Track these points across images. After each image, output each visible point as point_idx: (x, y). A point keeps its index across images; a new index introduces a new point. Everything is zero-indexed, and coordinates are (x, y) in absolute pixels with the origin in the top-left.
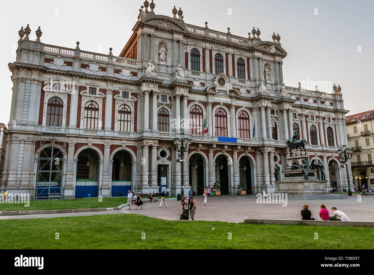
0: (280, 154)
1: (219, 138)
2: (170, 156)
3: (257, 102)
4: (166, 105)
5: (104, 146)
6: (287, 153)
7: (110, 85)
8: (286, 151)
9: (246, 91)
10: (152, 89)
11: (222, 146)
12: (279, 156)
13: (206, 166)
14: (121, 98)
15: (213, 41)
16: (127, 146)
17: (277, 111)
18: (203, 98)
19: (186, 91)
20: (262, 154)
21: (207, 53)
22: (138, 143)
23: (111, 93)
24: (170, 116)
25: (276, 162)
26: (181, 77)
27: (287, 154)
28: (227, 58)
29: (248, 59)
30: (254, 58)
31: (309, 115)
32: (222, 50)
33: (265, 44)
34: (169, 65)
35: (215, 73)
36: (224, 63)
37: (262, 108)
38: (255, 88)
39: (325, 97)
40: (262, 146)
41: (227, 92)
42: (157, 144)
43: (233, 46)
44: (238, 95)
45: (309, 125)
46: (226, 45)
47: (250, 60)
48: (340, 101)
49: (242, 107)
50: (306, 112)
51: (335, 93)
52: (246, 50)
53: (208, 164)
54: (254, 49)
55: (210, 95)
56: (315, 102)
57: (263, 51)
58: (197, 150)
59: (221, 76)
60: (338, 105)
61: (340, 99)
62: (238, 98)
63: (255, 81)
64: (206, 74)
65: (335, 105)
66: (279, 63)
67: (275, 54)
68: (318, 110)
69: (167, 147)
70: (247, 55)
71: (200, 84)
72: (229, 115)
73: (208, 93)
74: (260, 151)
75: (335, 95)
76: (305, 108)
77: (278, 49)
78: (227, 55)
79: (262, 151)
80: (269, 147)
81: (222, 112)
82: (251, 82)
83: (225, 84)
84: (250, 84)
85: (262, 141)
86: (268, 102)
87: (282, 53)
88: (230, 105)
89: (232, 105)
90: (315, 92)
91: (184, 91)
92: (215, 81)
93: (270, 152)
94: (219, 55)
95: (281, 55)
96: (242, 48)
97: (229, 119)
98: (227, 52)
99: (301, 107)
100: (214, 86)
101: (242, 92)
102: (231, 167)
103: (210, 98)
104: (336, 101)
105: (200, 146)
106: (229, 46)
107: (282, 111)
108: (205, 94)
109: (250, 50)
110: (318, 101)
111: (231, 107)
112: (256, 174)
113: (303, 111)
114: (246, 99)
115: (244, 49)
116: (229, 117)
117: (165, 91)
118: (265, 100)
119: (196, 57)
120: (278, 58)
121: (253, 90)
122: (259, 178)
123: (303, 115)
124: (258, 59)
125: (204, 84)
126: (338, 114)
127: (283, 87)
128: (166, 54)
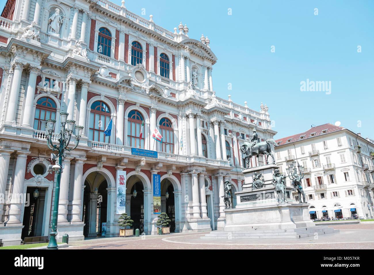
0: (210, 178)
1: (133, 150)
2: (51, 173)
3: (183, 109)
4: (53, 93)
6: (220, 176)
8: (218, 174)
9: (171, 93)
10: (29, 62)
11: (137, 163)
12: (209, 179)
13: (112, 190)
15: (131, 25)
17: (206, 123)
18: (112, 93)
19: (87, 76)
20: (191, 176)
21: (122, 37)
24: (57, 110)
25: (206, 187)
26: (81, 55)
28: (147, 49)
29: (173, 56)
30: (181, 56)
31: (240, 133)
32: (142, 38)
33: (193, 44)
34: (64, 38)
35: (131, 64)
36: (144, 55)
37: (191, 115)
38: (182, 91)
39: (254, 115)
40: (191, 165)
41: (147, 90)
42: (29, 150)
43: (156, 37)
44: (160, 95)
45: (240, 144)
46: (148, 33)
47: (176, 59)
48: (268, 122)
49: (165, 113)
50: (237, 129)
51: (263, 112)
52: (172, 45)
53: (114, 187)
54: (182, 46)
55: (122, 89)
56: (245, 118)
57: (191, 49)
58: (99, 165)
59: (140, 68)
60: (266, 125)
61: (268, 119)
62: (161, 101)
63: (181, 83)
64: (119, 63)
65: (263, 125)
66: (208, 68)
67: (205, 57)
68: (248, 128)
69: (48, 159)
70: (173, 52)
71: (110, 73)
72: (148, 121)
73: (120, 86)
74: (187, 172)
75: (263, 114)
76: (237, 124)
77: (207, 52)
78: (148, 45)
79: (190, 171)
80: (200, 166)
81: (138, 116)
82: (177, 84)
83: (145, 80)
84: (176, 87)
85: (191, 158)
86: (198, 110)
87: (212, 57)
88: (149, 108)
89: (152, 108)
90: (245, 109)
91: (83, 75)
92: (131, 73)
93: (200, 173)
94: (137, 43)
95: (210, 60)
96: (167, 42)
97: (148, 126)
98: (148, 42)
99: (232, 122)
100: (129, 79)
101: (165, 94)
102: (148, 193)
103: (123, 94)
104: (264, 120)
105: (104, 159)
106: (151, 35)
107: (212, 124)
108: (116, 87)
109: (176, 46)
110: (247, 118)
111: (150, 110)
112: (182, 204)
113: (234, 127)
114: (171, 104)
115: (169, 44)
116: (148, 124)
117: (52, 72)
118: (194, 106)
119: (107, 39)
120: (207, 63)
121: (179, 94)
122: (185, 208)
123: (234, 132)
124: (186, 58)
125: (116, 75)
126: (267, 135)
127: (213, 95)
128: (61, 24)
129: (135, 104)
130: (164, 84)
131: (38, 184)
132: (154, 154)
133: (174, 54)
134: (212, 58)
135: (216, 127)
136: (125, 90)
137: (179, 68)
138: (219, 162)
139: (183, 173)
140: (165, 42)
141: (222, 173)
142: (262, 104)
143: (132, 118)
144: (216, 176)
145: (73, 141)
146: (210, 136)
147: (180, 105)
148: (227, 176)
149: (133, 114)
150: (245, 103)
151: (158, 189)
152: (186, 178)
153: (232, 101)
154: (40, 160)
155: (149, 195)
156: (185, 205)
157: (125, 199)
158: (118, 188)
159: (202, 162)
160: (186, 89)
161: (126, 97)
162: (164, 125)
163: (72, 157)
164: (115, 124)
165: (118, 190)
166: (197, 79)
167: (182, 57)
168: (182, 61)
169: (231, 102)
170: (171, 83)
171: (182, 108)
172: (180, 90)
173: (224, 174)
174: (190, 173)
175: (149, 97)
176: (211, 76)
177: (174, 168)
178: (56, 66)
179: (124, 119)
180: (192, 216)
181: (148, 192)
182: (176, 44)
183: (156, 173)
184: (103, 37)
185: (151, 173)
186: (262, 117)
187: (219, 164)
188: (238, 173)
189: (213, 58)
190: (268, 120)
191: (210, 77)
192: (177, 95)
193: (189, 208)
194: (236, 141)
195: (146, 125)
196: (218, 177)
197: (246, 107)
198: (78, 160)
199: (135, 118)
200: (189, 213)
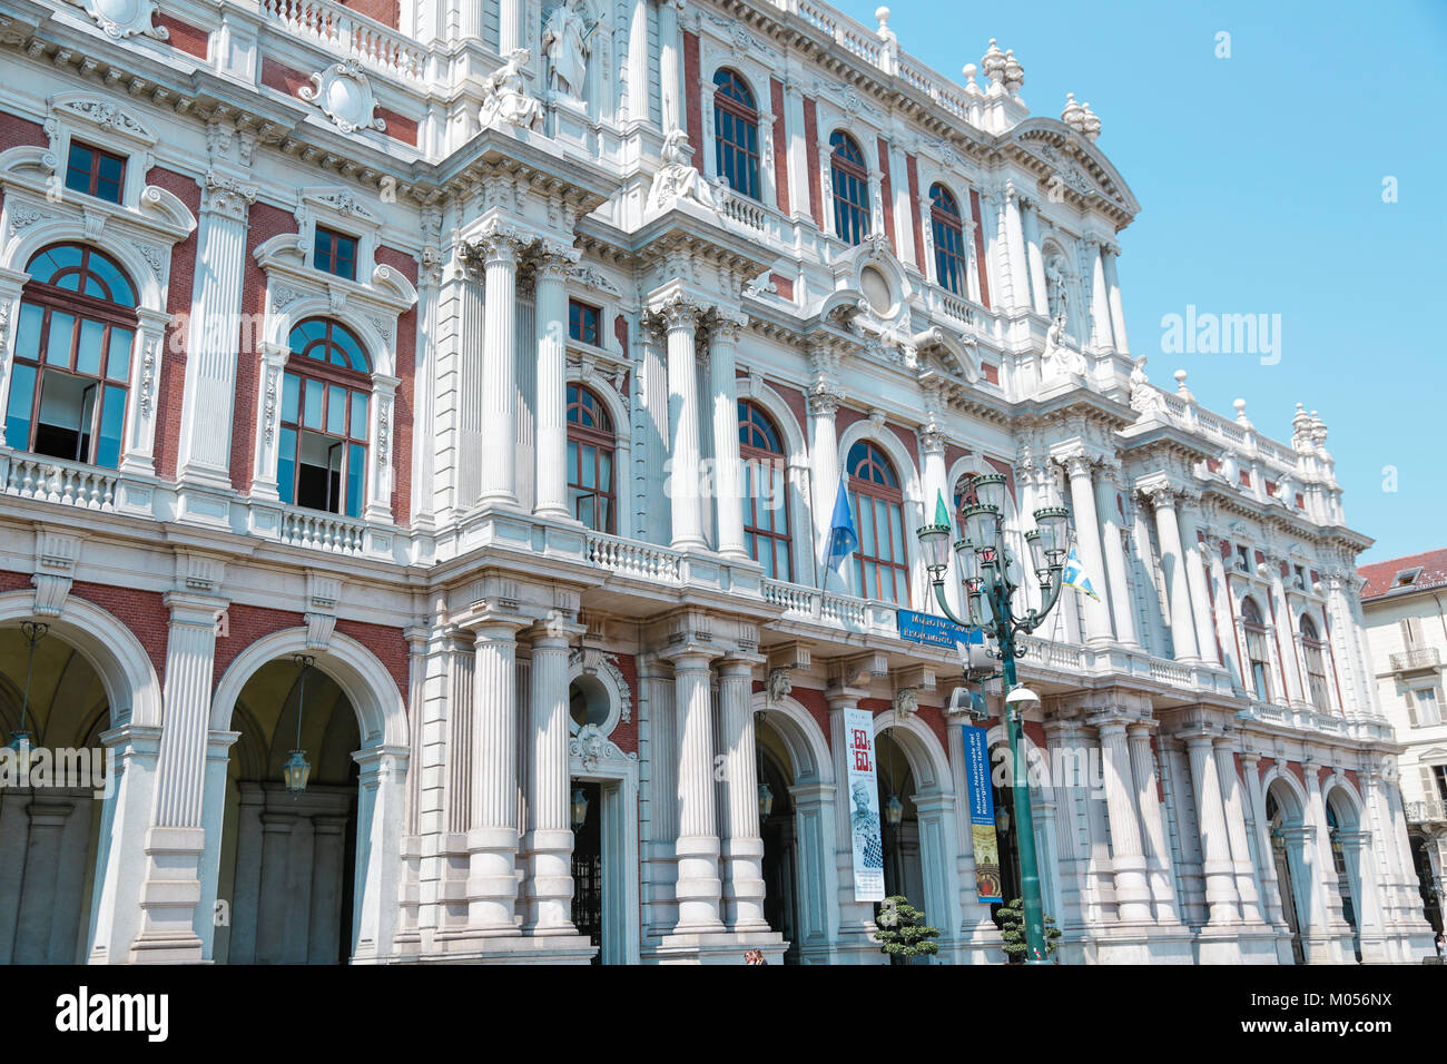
1: (900, 618)
2: (627, 719)
3: (1038, 437)
4: (600, 367)
5: (168, 611)
6: (1201, 737)
7: (234, 156)
8: (1190, 726)
9: (984, 366)
10: (540, 233)
11: (901, 676)
13: (823, 796)
14: (309, 268)
15: (824, 55)
16: (343, 626)
18: (787, 367)
19: (728, 294)
20: (1095, 737)
21: (795, 111)
22: (419, 608)
23: (235, 215)
24: (619, 444)
26: (696, 200)
27: (1197, 742)
28: (885, 166)
29: (974, 195)
30: (1004, 197)
31: (1234, 542)
32: (864, 115)
33: (1048, 139)
34: (603, 119)
35: (836, 236)
36: (876, 194)
37: (1078, 465)
38: (1021, 356)
39: (1274, 460)
40: (1099, 686)
41: (908, 353)
42: (575, 617)
43: (913, 111)
44: (959, 375)
45: (1235, 592)
46: (885, 92)
47: (985, 208)
48: (1329, 492)
49: (969, 453)
50: (1221, 525)
51: (1307, 447)
52: (969, 147)
53: (831, 783)
54: (1009, 150)
55: (827, 350)
57: (1045, 166)
58: (777, 686)
59: (875, 254)
60: (1324, 506)
61: (1328, 477)
62: (959, 401)
63: (1015, 320)
64: (797, 229)
65: (1313, 505)
66: (1105, 251)
67: (1092, 200)
68: (1261, 521)
69: (611, 657)
70: (972, 177)
71: (771, 277)
72: (915, 487)
73: (823, 336)
74: (1074, 718)
75: (1309, 456)
76: (1221, 501)
77: (1097, 175)
78: (883, 145)
79: (1092, 715)
80: (1133, 692)
81: (876, 465)
82: (998, 322)
83: (895, 308)
84: (992, 334)
85: (1095, 654)
86: (1104, 439)
87: (1119, 200)
88: (916, 433)
89: (930, 429)
90: (1239, 432)
91: (716, 288)
92: (848, 275)
93: (1137, 724)
94: (844, 138)
95: (1112, 214)
96: (952, 132)
97: (917, 513)
98: (886, 135)
100: (851, 303)
102: (942, 810)
103: (829, 367)
104: (1316, 485)
106: (897, 102)
107: (1148, 503)
108: (804, 340)
109: (983, 151)
110: (1253, 476)
111: (919, 443)
112: (1060, 861)
113: (1212, 516)
114: (989, 413)
115: (958, 139)
116: (917, 503)
117: (593, 273)
118: (1090, 423)
119: (740, 121)
120: (1099, 226)
121: (1011, 369)
122: (1080, 878)
123: (1212, 541)
124: (1023, 206)
125: (789, 283)
126: (1333, 553)
127: (1137, 374)
129: (866, 413)
130: (954, 322)
131: (590, 765)
133: (977, 186)
134: (1116, 204)
135: (1166, 517)
136: (838, 354)
137: (1002, 249)
138: (1192, 675)
139: (1062, 724)
140: (945, 132)
141: (1209, 725)
142: (1301, 411)
143: (860, 476)
144: (1182, 735)
145: (714, 581)
146: (1135, 555)
147: (1023, 420)
148: (1226, 736)
149: (861, 460)
150: (1238, 409)
151: (984, 793)
152: (1076, 744)
153: (1194, 398)
154: (586, 663)
155: (947, 818)
156: (1080, 866)
157: (879, 835)
158: (854, 786)
159: (1139, 673)
160: (1038, 345)
161: (841, 384)
163: (719, 649)
164: (808, 504)
165: (852, 793)
166: (1064, 297)
167: (1008, 200)
168: (1011, 216)
169: (1191, 403)
170: (976, 320)
171: (1033, 432)
172: (1015, 349)
173: (1216, 730)
174: (1092, 721)
175: (915, 384)
176: (1117, 285)
180: (1111, 917)
181: (945, 805)
182: (986, 143)
184: (728, 115)
185: (945, 722)
186: (1306, 470)
187: (1193, 684)
188: (1247, 727)
189: (1124, 205)
190: (1332, 485)
191: (1113, 288)
192: (1003, 372)
193: (1093, 881)
194: (1222, 581)
195: (908, 508)
196: (1191, 743)
197: (1243, 422)
198: (735, 662)
199: (869, 479)
200: (1098, 900)
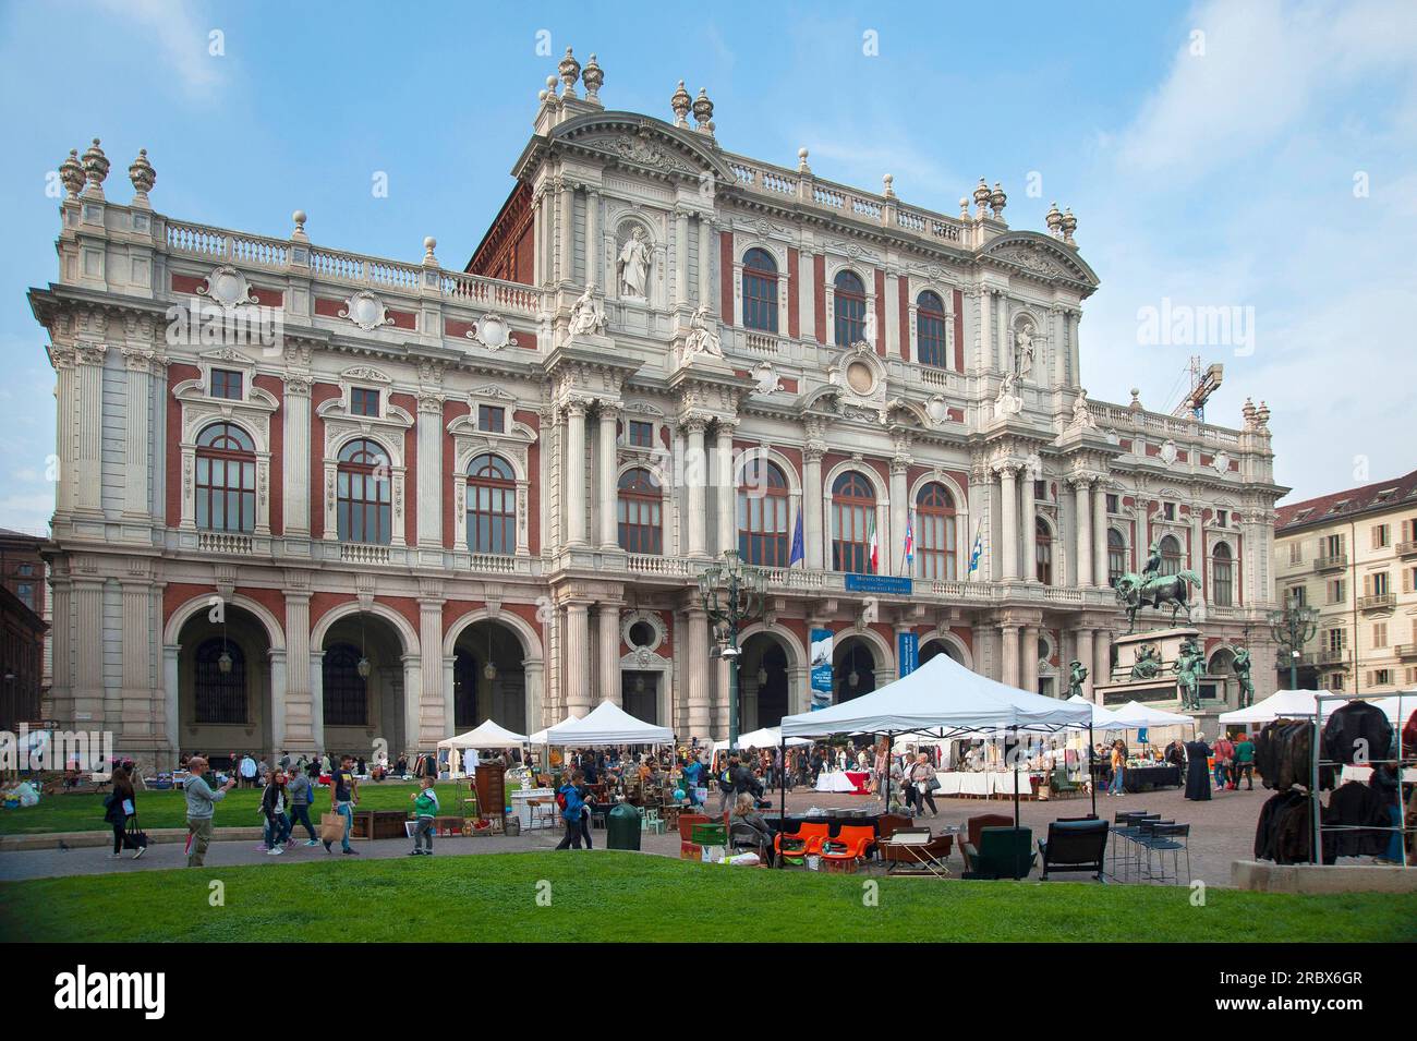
0: (1057, 635)
1: (850, 580)
3: (986, 454)
6: (1084, 630)
9: (949, 412)
10: (597, 395)
11: (858, 608)
12: (1054, 638)
13: (800, 675)
17: (1054, 487)
18: (789, 436)
19: (728, 407)
20: (998, 633)
24: (664, 498)
25: (1042, 660)
26: (709, 352)
29: (958, 294)
33: (1019, 245)
35: (834, 345)
38: (983, 399)
39: (1216, 441)
40: (1001, 606)
41: (881, 415)
44: (919, 425)
47: (964, 300)
49: (931, 470)
50: (1151, 492)
52: (954, 261)
53: (805, 668)
55: (815, 423)
56: (1182, 456)
58: (768, 619)
59: (859, 354)
60: (1254, 468)
62: (921, 438)
63: (981, 377)
64: (803, 346)
66: (1068, 316)
67: (1058, 281)
68: (1190, 485)
69: (656, 612)
71: (779, 382)
72: (884, 497)
73: (810, 416)
74: (990, 624)
75: (1249, 434)
81: (858, 486)
82: (967, 380)
83: (874, 386)
84: (963, 389)
87: (1083, 277)
88: (888, 463)
90: (1185, 424)
92: (837, 371)
95: (1077, 288)
97: (884, 512)
99: (1136, 473)
100: (832, 392)
101: (935, 416)
102: (885, 678)
104: (1249, 454)
105: (780, 606)
107: (1072, 487)
108: (798, 419)
109: (963, 263)
114: (948, 443)
115: (943, 258)
116: (885, 505)
119: (764, 281)
121: (974, 411)
127: (1080, 400)
128: (648, 268)
129: (849, 456)
130: (930, 386)
131: (643, 665)
132: (904, 584)
133: (957, 288)
134: (1079, 281)
135: (1083, 496)
136: (824, 424)
138: (1083, 594)
139: (981, 627)
141: (1091, 623)
143: (843, 494)
144: (1072, 629)
146: (1061, 521)
147: (977, 445)
148: (1103, 628)
149: (843, 485)
152: (988, 638)
154: (641, 616)
161: (826, 442)
162: (930, 502)
166: (1029, 354)
167: (983, 293)
170: (949, 381)
171: (984, 452)
172: (978, 396)
173: (1096, 625)
175: (887, 433)
177: (955, 615)
178: (651, 389)
179: (823, 499)
181: (887, 675)
183: (907, 631)
185: (893, 630)
186: (1245, 444)
187: (1082, 600)
189: (1086, 280)
192: (967, 414)
194: (1144, 528)
195: (879, 509)
199: (850, 495)
